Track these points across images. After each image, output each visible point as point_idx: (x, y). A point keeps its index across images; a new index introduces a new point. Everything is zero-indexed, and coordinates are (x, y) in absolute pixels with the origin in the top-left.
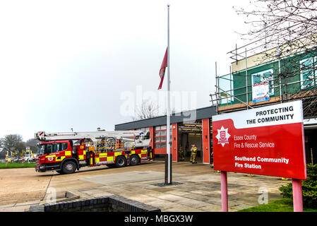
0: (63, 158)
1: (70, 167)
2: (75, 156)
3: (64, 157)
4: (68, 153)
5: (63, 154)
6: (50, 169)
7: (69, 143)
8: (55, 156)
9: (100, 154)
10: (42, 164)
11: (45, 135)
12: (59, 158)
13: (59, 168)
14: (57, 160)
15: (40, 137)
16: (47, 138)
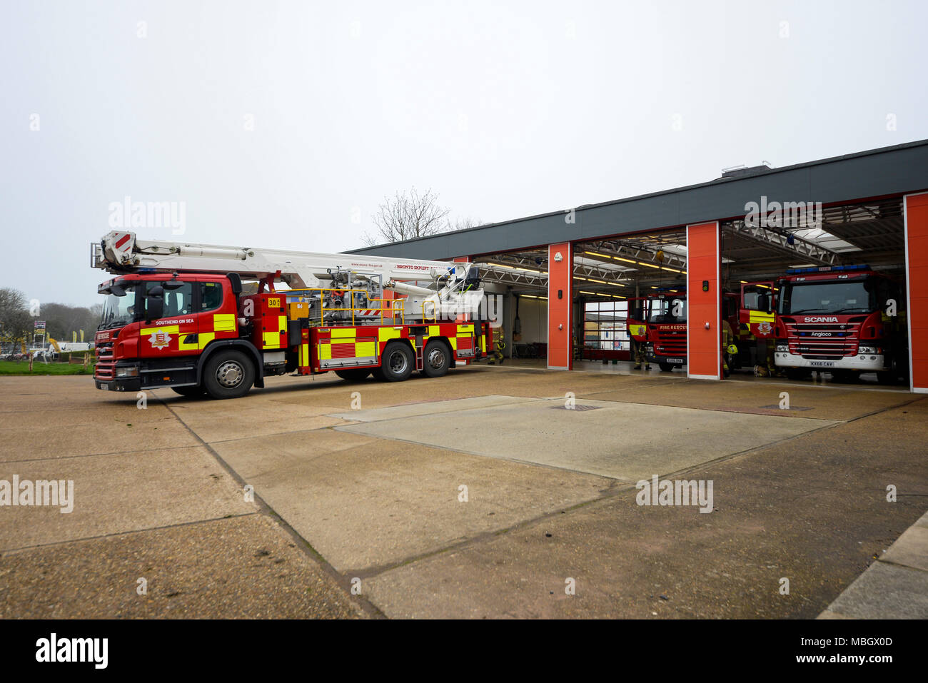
0: (205, 338)
1: (230, 372)
2: (250, 333)
3: (211, 336)
4: (225, 322)
5: (207, 325)
6: (155, 380)
7: (227, 286)
8: (175, 330)
9: (335, 333)
10: (128, 361)
11: (136, 250)
12: (193, 339)
13: (191, 375)
14: (183, 347)
15: (119, 255)
16: (145, 262)
